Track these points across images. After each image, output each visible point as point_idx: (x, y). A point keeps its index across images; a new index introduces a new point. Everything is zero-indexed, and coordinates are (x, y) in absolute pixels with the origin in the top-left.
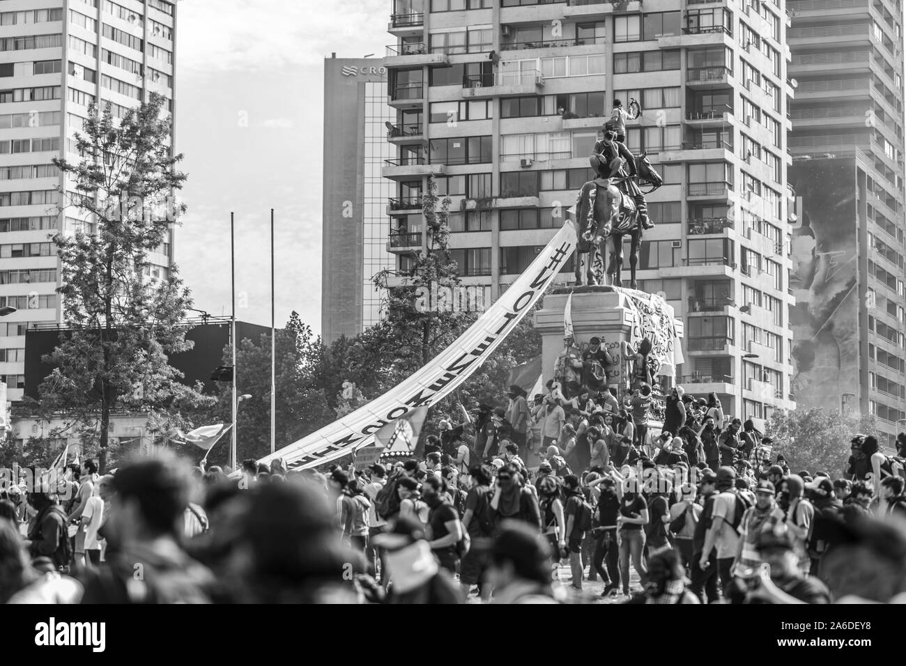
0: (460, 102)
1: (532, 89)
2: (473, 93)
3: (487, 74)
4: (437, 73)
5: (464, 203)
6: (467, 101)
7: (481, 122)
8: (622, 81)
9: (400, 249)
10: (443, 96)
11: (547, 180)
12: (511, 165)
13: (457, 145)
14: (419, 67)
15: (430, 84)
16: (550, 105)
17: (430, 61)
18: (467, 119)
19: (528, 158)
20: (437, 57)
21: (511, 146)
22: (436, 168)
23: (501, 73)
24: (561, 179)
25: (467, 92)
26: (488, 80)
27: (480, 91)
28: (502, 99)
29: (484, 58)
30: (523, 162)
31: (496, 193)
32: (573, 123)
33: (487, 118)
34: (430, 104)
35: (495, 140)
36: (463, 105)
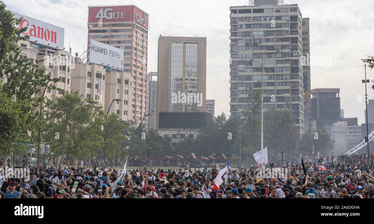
0: (245, 68)
1: (260, 66)
2: (248, 66)
3: (250, 63)
4: (240, 62)
5: (246, 88)
6: (246, 68)
7: (249, 73)
8: (278, 65)
9: (233, 97)
10: (241, 67)
11: (263, 84)
12: (256, 81)
13: (244, 77)
14: (237, 61)
15: (239, 65)
16: (263, 70)
17: (239, 60)
18: (246, 72)
19: (259, 80)
20: (240, 59)
21: (255, 77)
22: (241, 81)
23: (253, 63)
24: (266, 84)
25: (247, 67)
26: (251, 64)
27: (250, 66)
28: (254, 68)
29: (250, 60)
30: (258, 81)
31: (253, 87)
32: (269, 73)
34: (239, 68)
35: (252, 76)
36: (245, 69)
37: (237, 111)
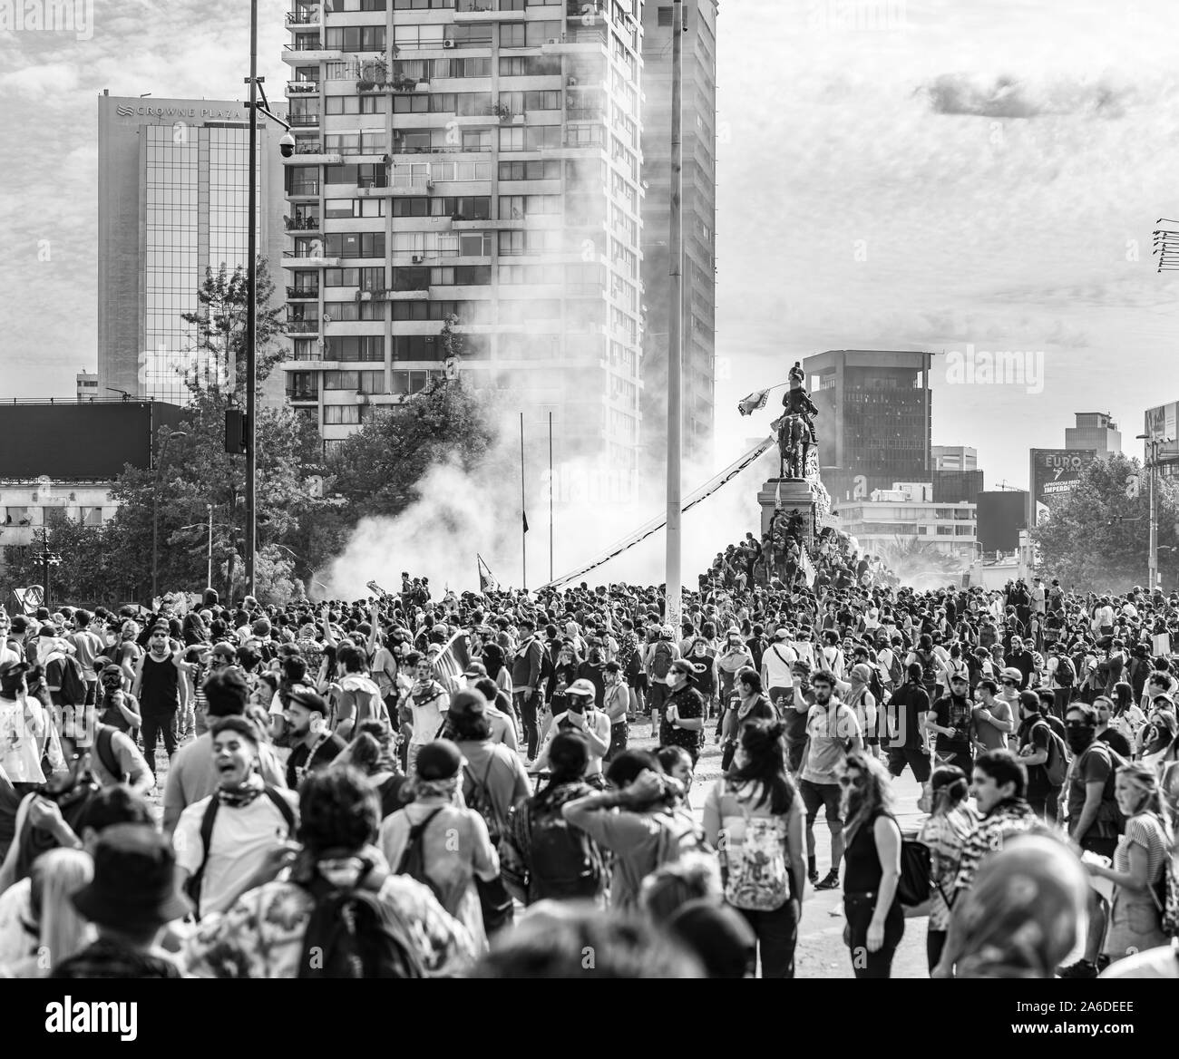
0: (354, 199)
1: (423, 191)
2: (367, 192)
3: (380, 175)
4: (332, 173)
5: (359, 295)
6: (361, 199)
7: (373, 219)
8: (507, 187)
9: (297, 334)
10: (338, 194)
11: (436, 276)
12: (403, 261)
13: (352, 240)
14: (317, 166)
15: (326, 183)
16: (438, 207)
17: (326, 161)
18: (361, 216)
19: (419, 255)
20: (332, 157)
21: (402, 243)
22: (333, 262)
23: (393, 174)
24: (449, 275)
25: (362, 192)
26: (382, 181)
27: (374, 191)
28: (394, 199)
29: (378, 160)
30: (415, 258)
31: (388, 285)
32: (462, 224)
33: (380, 216)
34: (325, 200)
35: (388, 236)
36: (357, 202)
37: (316, 398)
